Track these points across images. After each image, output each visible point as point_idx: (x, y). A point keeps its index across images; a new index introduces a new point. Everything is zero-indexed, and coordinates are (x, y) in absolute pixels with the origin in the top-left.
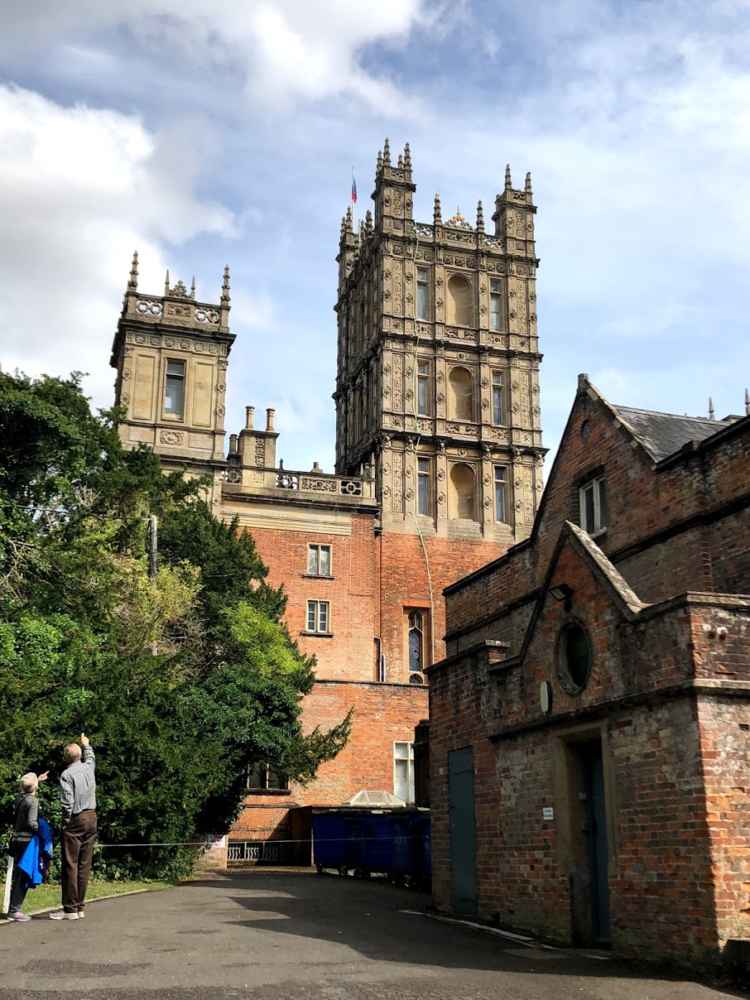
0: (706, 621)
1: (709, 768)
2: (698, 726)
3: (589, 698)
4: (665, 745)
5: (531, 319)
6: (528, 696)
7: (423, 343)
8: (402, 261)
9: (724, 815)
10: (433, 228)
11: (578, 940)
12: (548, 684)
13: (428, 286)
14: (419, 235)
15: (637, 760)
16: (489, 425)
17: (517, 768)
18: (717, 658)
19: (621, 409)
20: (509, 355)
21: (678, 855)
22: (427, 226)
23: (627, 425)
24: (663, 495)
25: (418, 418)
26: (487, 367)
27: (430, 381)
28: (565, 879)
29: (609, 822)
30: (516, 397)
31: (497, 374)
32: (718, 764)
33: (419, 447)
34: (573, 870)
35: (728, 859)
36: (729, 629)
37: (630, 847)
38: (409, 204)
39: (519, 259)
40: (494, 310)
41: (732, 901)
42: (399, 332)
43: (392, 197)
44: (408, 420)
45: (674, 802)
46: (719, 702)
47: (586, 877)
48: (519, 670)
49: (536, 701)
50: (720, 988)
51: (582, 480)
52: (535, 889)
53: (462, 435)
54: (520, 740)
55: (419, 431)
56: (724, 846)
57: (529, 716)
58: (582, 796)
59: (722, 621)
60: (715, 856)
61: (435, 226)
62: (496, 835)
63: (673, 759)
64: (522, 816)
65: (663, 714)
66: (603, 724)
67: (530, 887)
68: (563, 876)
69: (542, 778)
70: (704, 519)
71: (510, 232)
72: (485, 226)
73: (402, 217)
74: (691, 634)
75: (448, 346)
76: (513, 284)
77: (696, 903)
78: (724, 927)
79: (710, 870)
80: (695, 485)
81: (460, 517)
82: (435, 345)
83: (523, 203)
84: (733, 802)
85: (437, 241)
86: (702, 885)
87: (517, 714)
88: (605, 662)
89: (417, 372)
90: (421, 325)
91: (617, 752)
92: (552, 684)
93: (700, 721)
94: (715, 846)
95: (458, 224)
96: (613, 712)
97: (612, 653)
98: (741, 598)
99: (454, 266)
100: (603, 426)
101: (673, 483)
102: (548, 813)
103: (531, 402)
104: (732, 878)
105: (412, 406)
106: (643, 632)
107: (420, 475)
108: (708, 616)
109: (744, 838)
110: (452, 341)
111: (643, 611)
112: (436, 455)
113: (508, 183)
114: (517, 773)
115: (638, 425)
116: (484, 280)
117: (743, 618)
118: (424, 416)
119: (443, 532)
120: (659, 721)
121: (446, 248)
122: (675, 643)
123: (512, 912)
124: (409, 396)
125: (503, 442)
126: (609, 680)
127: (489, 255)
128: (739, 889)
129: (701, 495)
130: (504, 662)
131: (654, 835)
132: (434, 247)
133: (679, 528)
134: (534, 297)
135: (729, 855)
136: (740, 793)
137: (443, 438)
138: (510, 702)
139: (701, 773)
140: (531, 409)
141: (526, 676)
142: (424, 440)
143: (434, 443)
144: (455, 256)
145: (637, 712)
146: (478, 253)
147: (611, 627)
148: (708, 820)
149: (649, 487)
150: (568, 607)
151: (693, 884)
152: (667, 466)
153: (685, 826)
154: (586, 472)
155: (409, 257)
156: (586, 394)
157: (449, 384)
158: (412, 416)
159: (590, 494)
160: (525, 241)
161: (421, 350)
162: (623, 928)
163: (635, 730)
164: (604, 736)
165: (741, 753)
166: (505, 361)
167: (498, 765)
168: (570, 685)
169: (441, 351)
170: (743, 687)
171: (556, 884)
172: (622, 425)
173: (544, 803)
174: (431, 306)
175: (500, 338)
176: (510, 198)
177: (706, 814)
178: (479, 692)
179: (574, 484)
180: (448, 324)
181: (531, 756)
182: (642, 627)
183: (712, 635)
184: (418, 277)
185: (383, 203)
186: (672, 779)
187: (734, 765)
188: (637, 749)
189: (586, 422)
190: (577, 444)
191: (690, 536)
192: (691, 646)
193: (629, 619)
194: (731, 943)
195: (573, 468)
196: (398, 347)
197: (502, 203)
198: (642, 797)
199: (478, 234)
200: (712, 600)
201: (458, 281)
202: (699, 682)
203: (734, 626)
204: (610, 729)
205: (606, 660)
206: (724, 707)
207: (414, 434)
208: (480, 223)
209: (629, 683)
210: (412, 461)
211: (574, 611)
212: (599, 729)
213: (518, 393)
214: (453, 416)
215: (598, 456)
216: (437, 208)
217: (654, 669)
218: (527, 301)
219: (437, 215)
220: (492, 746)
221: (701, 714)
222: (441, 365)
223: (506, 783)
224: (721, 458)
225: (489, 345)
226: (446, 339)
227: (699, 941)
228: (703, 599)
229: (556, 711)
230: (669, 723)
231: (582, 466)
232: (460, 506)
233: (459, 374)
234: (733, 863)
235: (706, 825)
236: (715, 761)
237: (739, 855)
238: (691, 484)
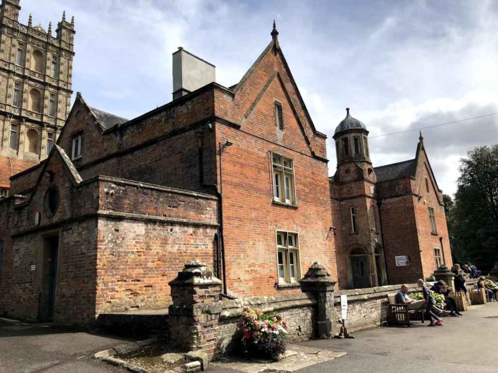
0: (106, 187)
1: (100, 246)
2: (97, 230)
3: (55, 219)
4: (84, 237)
5: (69, 76)
6: (30, 218)
7: (18, 75)
8: (11, 38)
9: (104, 265)
10: (27, 28)
11: (40, 320)
12: (40, 213)
13: (23, 51)
14: (20, 29)
15: (73, 243)
16: (47, 116)
17: (23, 249)
18: (109, 202)
19: (93, 110)
20: (58, 88)
21: (84, 281)
22: (24, 26)
23: (94, 115)
24: (105, 144)
25: (13, 107)
26: (48, 91)
27: (20, 92)
28: (37, 294)
29: (58, 269)
30: (60, 106)
31: (52, 95)
32: (104, 245)
33: (12, 119)
34: (42, 290)
35: (103, 282)
36: (115, 192)
37: (65, 279)
38: (17, 15)
39: (66, 50)
40: (53, 68)
41: (103, 299)
42: (7, 68)
43: (9, 10)
44: (8, 107)
45: (84, 261)
46: (107, 220)
47: (47, 293)
48: (28, 207)
49: (33, 221)
50: (93, 334)
51: (75, 135)
52: (24, 300)
53: (34, 117)
54: (25, 237)
55: (13, 112)
56: (102, 277)
57: (30, 227)
58: (49, 260)
59: (113, 188)
60: (98, 281)
61: (28, 27)
62: (9, 278)
63: (86, 243)
64: (22, 269)
65: (84, 225)
66: (60, 230)
67: (22, 299)
68: (36, 293)
69: (33, 253)
70: (120, 155)
71: (63, 38)
72: (52, 33)
73: (13, 19)
74: (99, 192)
75: (30, 79)
76: (62, 60)
77: (89, 301)
78: (98, 309)
79: (95, 287)
80: (117, 141)
81: (30, 151)
82: (24, 77)
83: (70, 28)
84: (109, 260)
85: (29, 33)
86: (91, 293)
87: (25, 226)
88: (64, 204)
89: (14, 87)
90: (18, 68)
91: (64, 241)
92: (41, 214)
93: (98, 228)
94: (99, 278)
95: (40, 29)
96: (64, 224)
97: (67, 200)
98: (122, 180)
99: (36, 46)
100: (85, 114)
101: (109, 139)
102: (33, 268)
103: (66, 110)
104: (105, 290)
105: (10, 101)
106: (80, 192)
107: (11, 131)
108: (107, 186)
109: (111, 274)
110: (32, 77)
111: (82, 182)
112: (20, 124)
113: (64, 18)
114: (22, 251)
115: (100, 116)
116: (49, 55)
117: (121, 188)
118: (16, 107)
119: (21, 157)
120: (82, 228)
121: (33, 37)
122: (93, 196)
123: (13, 310)
124: (9, 97)
125: (52, 123)
126: (65, 211)
127: (53, 45)
128: (107, 294)
129: (119, 145)
130: (21, 204)
131: (76, 274)
132: (27, 36)
133: (110, 157)
134: (71, 68)
135: (104, 281)
136: (111, 256)
137: (24, 117)
138: (22, 221)
139: (96, 249)
140: (66, 112)
141: (30, 210)
142: (15, 117)
143: (20, 119)
144: (36, 42)
145: (74, 224)
146: (47, 44)
147: (68, 189)
148: (97, 267)
149: (100, 140)
150: (51, 180)
151: (88, 293)
152: (108, 132)
153: (88, 270)
154: (76, 132)
155: (15, 37)
156: (79, 101)
157: (29, 95)
158: (10, 106)
159: (77, 142)
160: (69, 44)
161: (17, 78)
162: (59, 313)
163: (73, 232)
164: (60, 234)
165: (114, 240)
166: (56, 91)
167: (14, 248)
168: (49, 213)
169: (26, 80)
170: (118, 215)
171: (33, 297)
172: (92, 114)
173: (32, 263)
174: (23, 61)
175: (55, 80)
176: (64, 24)
177: (97, 265)
178: (9, 217)
179: (71, 136)
180: (31, 69)
181: (29, 244)
182: (80, 190)
183: (107, 193)
184: (18, 47)
185: (4, 11)
186: (85, 251)
187: (111, 245)
188: (73, 239)
189: (78, 112)
190: (74, 121)
191: (114, 160)
192: (98, 197)
193: (75, 186)
194: (101, 315)
195: (71, 130)
196: (5, 74)
197: (61, 26)
198: (72, 259)
199: (48, 36)
200: (109, 179)
201: (37, 53)
202: (100, 212)
203: (117, 190)
204: (63, 231)
205: (64, 203)
206: (109, 222)
207: (10, 114)
208: (50, 31)
209: (72, 212)
210: (8, 125)
211: (54, 182)
212: (58, 232)
213: (61, 105)
214: (30, 109)
215: (81, 126)
216: (30, 20)
217: (83, 207)
218: (68, 69)
219: (30, 23)
220: (12, 240)
221: (99, 225)
222: (26, 87)
223: (17, 256)
224: (128, 131)
225: (50, 83)
226: (29, 76)
227: (88, 316)
228: (106, 179)
229: (41, 224)
230: (87, 228)
231: (75, 130)
232: (30, 147)
233: (34, 92)
234: (105, 284)
235: (96, 269)
236: (103, 243)
237: (108, 280)
238: (116, 141)
